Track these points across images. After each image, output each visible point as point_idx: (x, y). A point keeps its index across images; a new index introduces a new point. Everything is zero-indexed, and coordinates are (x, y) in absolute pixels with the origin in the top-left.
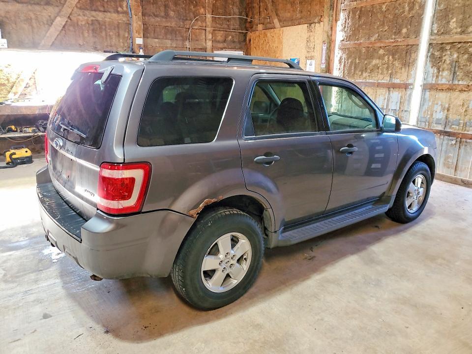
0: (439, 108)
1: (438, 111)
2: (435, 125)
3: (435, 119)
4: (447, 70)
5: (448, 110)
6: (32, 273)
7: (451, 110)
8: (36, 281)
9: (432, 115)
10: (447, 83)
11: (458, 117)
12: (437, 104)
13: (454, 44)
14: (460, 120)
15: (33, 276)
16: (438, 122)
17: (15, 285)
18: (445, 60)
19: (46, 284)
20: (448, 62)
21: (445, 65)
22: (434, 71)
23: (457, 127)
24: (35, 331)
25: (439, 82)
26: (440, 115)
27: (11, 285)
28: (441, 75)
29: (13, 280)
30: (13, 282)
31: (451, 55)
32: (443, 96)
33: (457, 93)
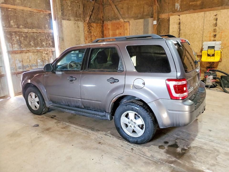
0: (18, 61)
1: (18, 63)
2: (19, 70)
3: (18, 67)
4: (16, 44)
5: (22, 62)
6: (204, 149)
7: (24, 61)
8: (205, 144)
9: (16, 65)
10: (18, 50)
11: (27, 64)
12: (17, 60)
13: (16, 32)
14: (28, 65)
15: (205, 147)
16: (20, 68)
17: (215, 147)
18: (14, 40)
19: (202, 140)
20: (15, 40)
21: (14, 42)
22: (10, 45)
23: (28, 68)
24: (216, 129)
25: (14, 50)
26: (20, 65)
27: (217, 148)
28: (14, 47)
29: (214, 150)
30: (215, 149)
31: (16, 37)
32: (18, 56)
33: (24, 54)
